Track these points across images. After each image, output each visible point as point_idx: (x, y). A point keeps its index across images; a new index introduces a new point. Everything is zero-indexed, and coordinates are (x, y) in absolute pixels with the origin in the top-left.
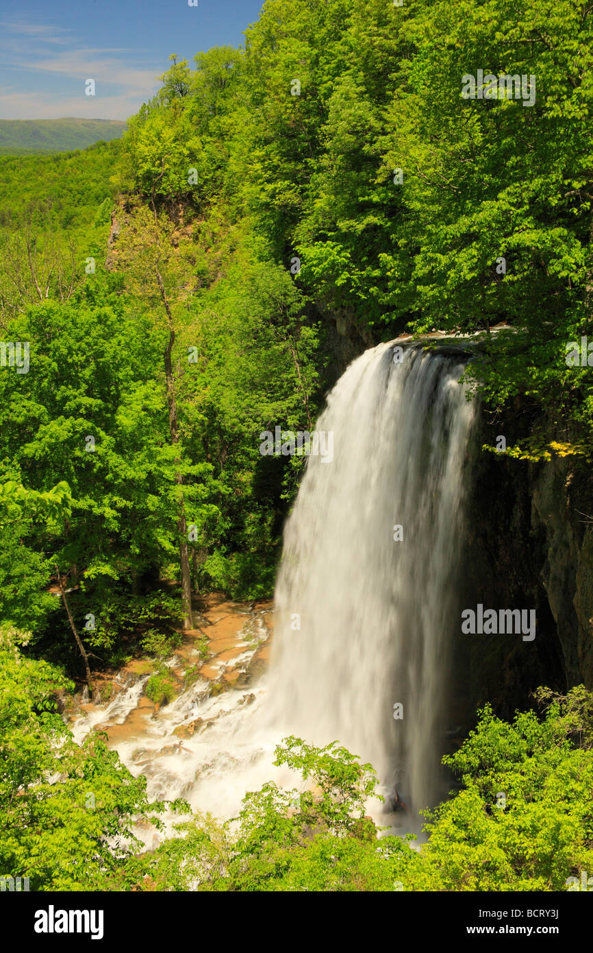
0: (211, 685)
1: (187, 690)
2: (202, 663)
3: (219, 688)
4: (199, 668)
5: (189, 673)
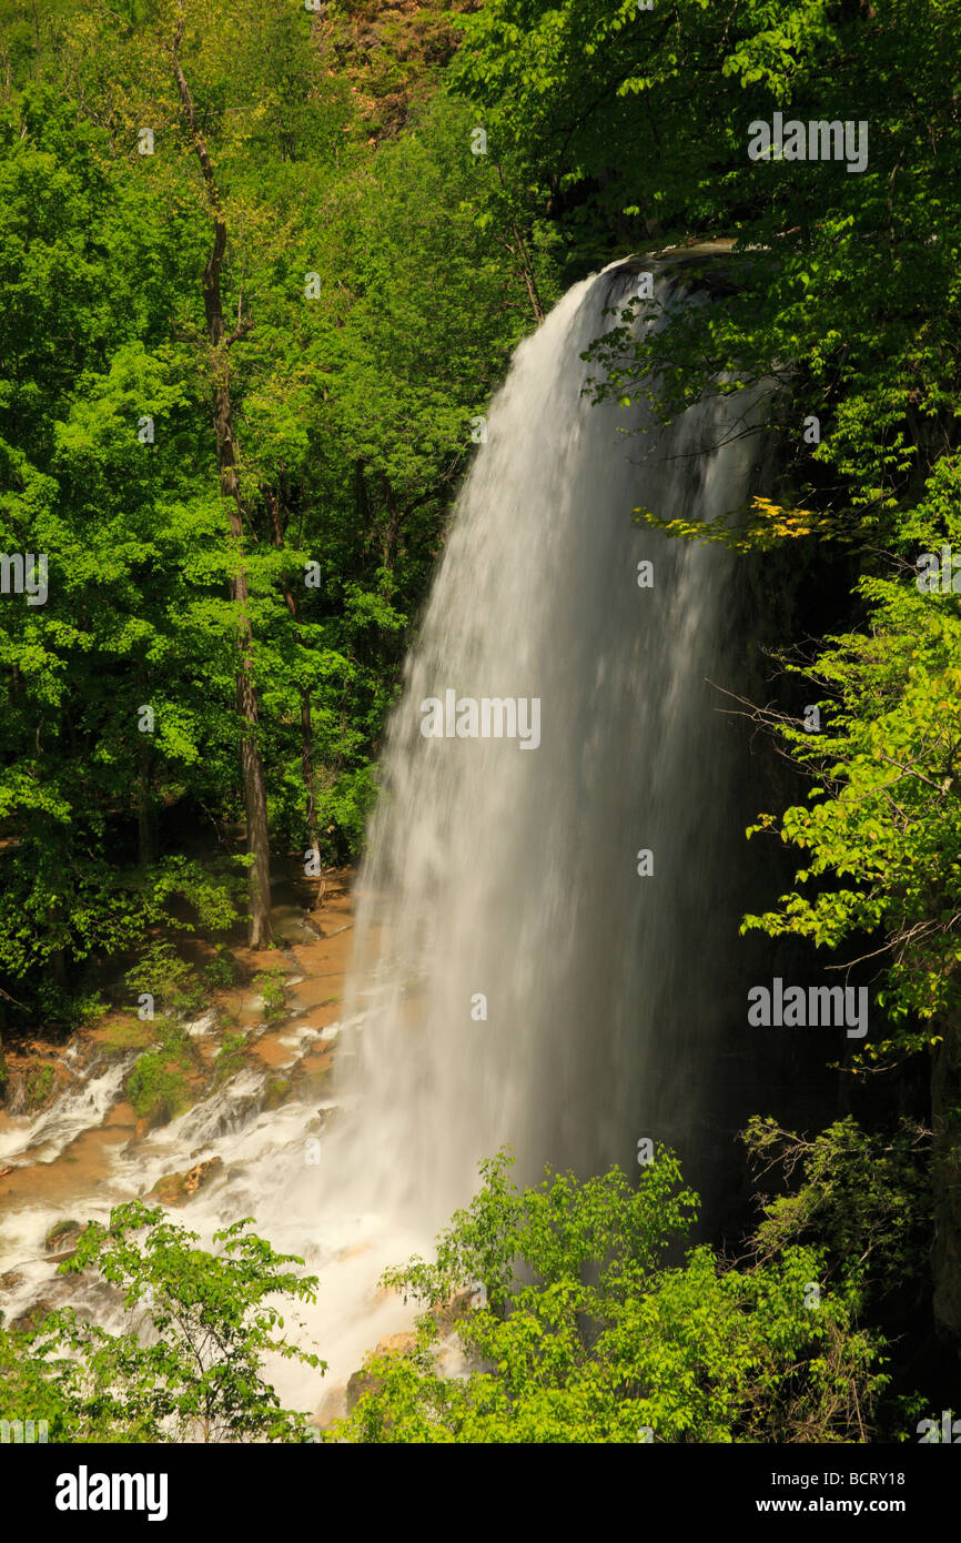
0: (269, 1082)
2: (262, 1029)
3: (281, 1089)
4: (252, 1041)
5: (226, 1052)
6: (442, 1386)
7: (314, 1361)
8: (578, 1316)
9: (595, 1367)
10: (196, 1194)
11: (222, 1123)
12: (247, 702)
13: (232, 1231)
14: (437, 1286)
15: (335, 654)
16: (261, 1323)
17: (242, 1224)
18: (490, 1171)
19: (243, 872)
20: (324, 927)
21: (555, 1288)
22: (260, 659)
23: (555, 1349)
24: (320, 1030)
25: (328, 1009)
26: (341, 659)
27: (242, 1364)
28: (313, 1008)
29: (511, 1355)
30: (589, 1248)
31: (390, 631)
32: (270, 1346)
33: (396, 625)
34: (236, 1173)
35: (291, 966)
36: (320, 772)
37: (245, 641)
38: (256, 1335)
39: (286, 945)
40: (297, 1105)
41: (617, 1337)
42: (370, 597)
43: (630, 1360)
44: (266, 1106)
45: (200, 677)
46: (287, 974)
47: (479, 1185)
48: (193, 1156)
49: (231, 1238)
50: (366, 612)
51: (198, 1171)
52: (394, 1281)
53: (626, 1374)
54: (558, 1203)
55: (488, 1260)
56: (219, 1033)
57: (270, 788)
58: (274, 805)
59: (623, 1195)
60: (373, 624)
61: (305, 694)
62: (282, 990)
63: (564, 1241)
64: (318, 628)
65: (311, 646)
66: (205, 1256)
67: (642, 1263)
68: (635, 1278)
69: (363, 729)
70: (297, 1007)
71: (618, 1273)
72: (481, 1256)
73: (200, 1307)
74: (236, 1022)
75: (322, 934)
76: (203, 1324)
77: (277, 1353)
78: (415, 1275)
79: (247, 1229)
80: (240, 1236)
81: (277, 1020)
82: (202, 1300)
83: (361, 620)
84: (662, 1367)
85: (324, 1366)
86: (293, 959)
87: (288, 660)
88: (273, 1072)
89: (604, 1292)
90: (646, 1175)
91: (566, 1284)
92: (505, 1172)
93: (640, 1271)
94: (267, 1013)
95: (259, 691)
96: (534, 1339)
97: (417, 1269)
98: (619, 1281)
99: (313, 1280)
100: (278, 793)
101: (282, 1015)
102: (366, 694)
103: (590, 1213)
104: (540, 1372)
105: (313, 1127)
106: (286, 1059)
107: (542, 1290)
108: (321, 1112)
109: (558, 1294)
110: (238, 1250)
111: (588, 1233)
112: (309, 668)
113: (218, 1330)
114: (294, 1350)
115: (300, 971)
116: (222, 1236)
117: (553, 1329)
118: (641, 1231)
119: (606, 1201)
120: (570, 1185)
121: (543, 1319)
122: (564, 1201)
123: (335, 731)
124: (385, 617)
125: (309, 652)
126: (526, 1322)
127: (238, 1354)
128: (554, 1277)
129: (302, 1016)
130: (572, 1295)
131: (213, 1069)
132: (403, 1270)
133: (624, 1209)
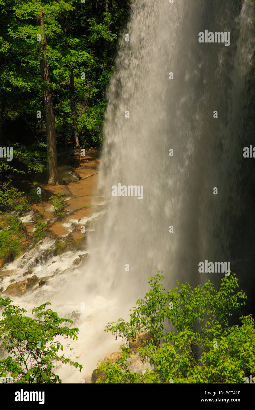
0: (57, 243)
1: (33, 247)
2: (54, 219)
3: (63, 246)
4: (49, 225)
5: (38, 230)
6: (132, 376)
7: (76, 365)
8: (192, 345)
9: (200, 368)
10: (25, 292)
11: (37, 261)
12: (47, 74)
13: (40, 308)
14: (130, 332)
15: (84, 52)
16: (53, 348)
17: (45, 305)
18: (153, 282)
19: (44, 150)
20: (81, 175)
21: (181, 333)
22: (51, 53)
23: (181, 361)
24: (79, 220)
25: (83, 211)
26: (87, 55)
27: (45, 366)
28: (76, 211)
29: (162, 362)
30: (197, 316)
31: (109, 42)
32: (57, 358)
33: (112, 39)
34: (42, 283)
35: (67, 192)
36: (79, 106)
37: (44, 46)
38: (51, 354)
39: (65, 183)
40: (70, 253)
41: (210, 355)
42: (100, 26)
43: (215, 365)
44: (56, 253)
45: (24, 62)
46: (65, 196)
47: (148, 289)
48: (24, 275)
49: (40, 311)
50: (98, 33)
51: (26, 281)
52: (111, 329)
53: (213, 371)
54: (183, 296)
55: (153, 321)
56: (35, 222)
57: (57, 113)
58: (58, 121)
59: (212, 293)
60: (101, 39)
61: (72, 71)
62: (62, 203)
63: (186, 313)
64: (77, 40)
65: (74, 49)
66: (28, 319)
67: (220, 323)
68: (217, 329)
69: (97, 87)
70: (69, 210)
71: (210, 327)
72: (149, 319)
73: (26, 342)
74: (42, 217)
75: (80, 178)
76: (27, 349)
77: (60, 362)
78: (121, 327)
79: (47, 307)
80: (44, 310)
81: (60, 216)
82: (27, 338)
83: (95, 36)
84: (230, 368)
85: (81, 367)
86: (68, 189)
87: (64, 55)
88: (59, 238)
89: (204, 335)
90: (223, 284)
91: (187, 331)
92: (160, 283)
93: (219, 326)
94: (56, 213)
95: (51, 69)
96: (172, 356)
97: (122, 324)
98: (210, 331)
99: (76, 330)
100: (60, 115)
101: (62, 214)
102: (99, 70)
103: (197, 301)
104: (174, 370)
105: (76, 262)
106: (64, 233)
107: (177, 333)
108: (80, 256)
109: (183, 336)
110: (43, 316)
111: (196, 310)
112: (73, 59)
113: (34, 352)
114: (68, 360)
115: (70, 195)
116: (36, 310)
117: (181, 352)
118: (220, 309)
119: (204, 295)
120: (188, 288)
121: (176, 347)
122: (185, 296)
123: (85, 87)
124: (107, 35)
125: (73, 52)
126: (169, 348)
127: (43, 362)
128: (181, 329)
129: (72, 214)
130: (189, 336)
131: (32, 237)
132: (115, 325)
133: (212, 299)
